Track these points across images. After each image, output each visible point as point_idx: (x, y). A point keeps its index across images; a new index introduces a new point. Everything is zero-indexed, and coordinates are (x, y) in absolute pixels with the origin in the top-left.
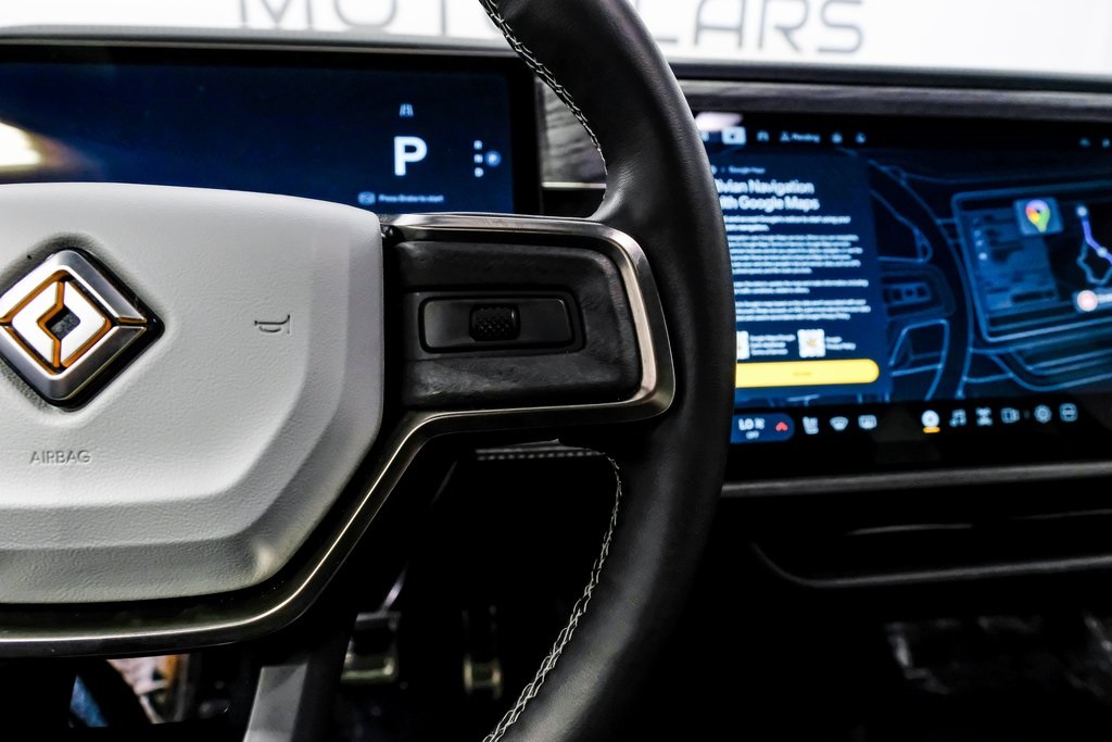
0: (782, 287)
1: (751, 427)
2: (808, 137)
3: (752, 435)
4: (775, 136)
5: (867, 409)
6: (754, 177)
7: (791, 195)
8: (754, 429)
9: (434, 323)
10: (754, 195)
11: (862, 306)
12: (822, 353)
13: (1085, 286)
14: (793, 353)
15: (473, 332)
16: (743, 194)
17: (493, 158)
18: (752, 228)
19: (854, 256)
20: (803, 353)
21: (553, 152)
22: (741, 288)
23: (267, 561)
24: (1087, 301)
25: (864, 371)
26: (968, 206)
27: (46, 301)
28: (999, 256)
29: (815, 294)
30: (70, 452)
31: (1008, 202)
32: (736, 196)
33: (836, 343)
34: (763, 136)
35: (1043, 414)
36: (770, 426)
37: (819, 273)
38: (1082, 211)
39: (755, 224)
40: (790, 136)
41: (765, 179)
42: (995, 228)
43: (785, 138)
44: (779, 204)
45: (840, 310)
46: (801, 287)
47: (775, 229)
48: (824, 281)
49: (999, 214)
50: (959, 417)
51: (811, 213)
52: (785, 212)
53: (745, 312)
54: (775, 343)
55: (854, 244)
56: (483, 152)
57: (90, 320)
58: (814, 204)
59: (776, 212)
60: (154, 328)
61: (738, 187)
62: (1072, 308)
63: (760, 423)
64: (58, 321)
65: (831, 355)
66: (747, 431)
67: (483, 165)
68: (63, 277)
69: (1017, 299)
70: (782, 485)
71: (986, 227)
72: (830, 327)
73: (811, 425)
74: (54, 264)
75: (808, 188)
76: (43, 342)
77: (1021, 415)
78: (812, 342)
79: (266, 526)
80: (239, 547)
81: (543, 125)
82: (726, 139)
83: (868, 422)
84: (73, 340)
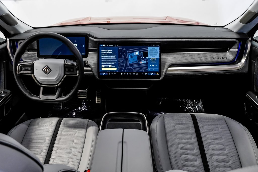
0: (108, 61)
1: (104, 74)
2: (112, 45)
4: (108, 45)
5: (115, 73)
6: (106, 50)
7: (110, 51)
9: (66, 69)
10: (106, 52)
11: (116, 63)
13: (141, 61)
14: (108, 67)
15: (68, 70)
17: (83, 46)
19: (115, 58)
21: (89, 45)
22: (102, 61)
23: (57, 83)
24: (141, 63)
25: (115, 69)
26: (129, 52)
27: (46, 69)
28: (131, 58)
29: (111, 61)
30: (47, 77)
31: (133, 52)
32: (104, 52)
33: (113, 66)
34: (107, 45)
35: (134, 74)
36: (106, 74)
37: (112, 59)
38: (142, 53)
39: (106, 54)
41: (107, 50)
42: (132, 55)
43: (110, 45)
44: (108, 52)
45: (113, 63)
46: (110, 61)
47: (108, 55)
48: (112, 60)
49: (132, 53)
50: (125, 74)
51: (112, 53)
52: (109, 53)
53: (102, 63)
54: (107, 66)
55: (116, 56)
56: (82, 45)
57: (48, 70)
58: (112, 52)
59: (108, 53)
60: (51, 70)
61: (104, 51)
62: (139, 63)
63: (105, 73)
64: (47, 70)
65: (112, 67)
67: (82, 47)
68: (46, 68)
69: (133, 62)
71: (130, 55)
72: (112, 65)
73: (109, 74)
74: (46, 67)
75: (111, 51)
76: (46, 71)
77: (132, 74)
78: (110, 66)
79: (57, 81)
80: (56, 82)
81: (88, 42)
82: (103, 46)
83: (115, 74)
84: (47, 71)
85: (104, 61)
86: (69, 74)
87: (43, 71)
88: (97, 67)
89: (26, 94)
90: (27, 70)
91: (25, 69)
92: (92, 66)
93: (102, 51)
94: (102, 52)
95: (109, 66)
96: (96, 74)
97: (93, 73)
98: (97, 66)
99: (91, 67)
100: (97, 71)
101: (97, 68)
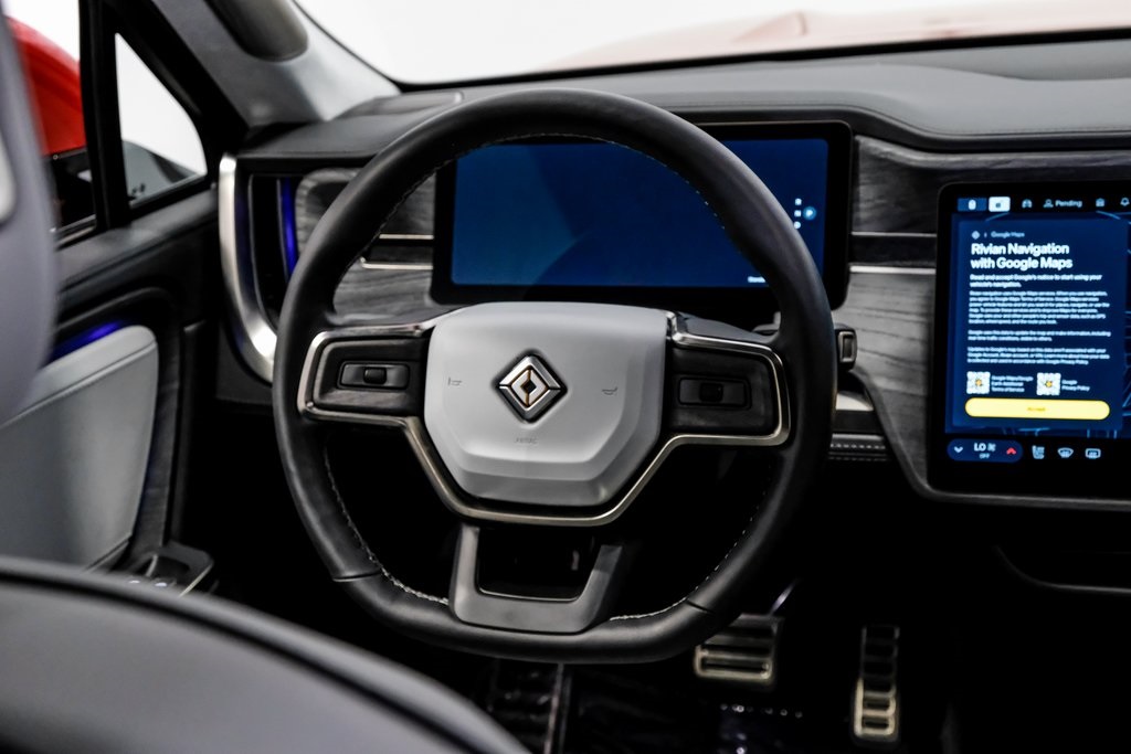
0: (1026, 336)
1: (984, 449)
2: (1071, 203)
3: (983, 456)
4: (1038, 204)
5: (1093, 444)
6: (1013, 240)
7: (1046, 256)
8: (986, 451)
9: (686, 389)
10: (1013, 257)
11: (1102, 354)
12: (1056, 392)
14: (1030, 392)
15: (701, 397)
16: (1002, 255)
17: (809, 213)
18: (1005, 285)
19: (1101, 310)
20: (1039, 392)
21: (862, 205)
23: (604, 494)
25: (1097, 410)
27: (524, 378)
29: (1057, 342)
30: (530, 439)
32: (995, 257)
33: (1072, 385)
34: (1027, 203)
36: (1000, 450)
37: (1064, 324)
39: (1009, 281)
40: (1053, 203)
41: (1023, 242)
43: (1048, 204)
44: (1034, 264)
45: (1079, 357)
46: (1044, 336)
47: (1026, 286)
48: (1067, 332)
51: (1065, 271)
52: (1039, 271)
54: (1014, 383)
55: (1102, 299)
56: (801, 208)
57: (540, 387)
58: (1068, 264)
59: (1030, 271)
60: (563, 390)
61: (997, 250)
63: (992, 447)
64: (528, 387)
65: (1065, 395)
66: (980, 452)
67: (801, 219)
68: (530, 368)
70: (1008, 498)
72: (1067, 372)
73: (1038, 452)
74: (527, 362)
75: (1065, 249)
76: (522, 395)
78: (1049, 383)
79: (604, 477)
80: (593, 485)
81: (855, 183)
82: (992, 208)
83: (1093, 454)
84: (534, 394)
85: (992, 336)
86: (702, 423)
87: (503, 394)
88: (920, 391)
89: (348, 572)
90: (377, 383)
91: (360, 374)
92: (881, 383)
93: (977, 248)
94: (977, 257)
95: (1034, 384)
96: (910, 451)
97: (886, 442)
98: (920, 378)
99: (875, 389)
100: (920, 422)
101: (921, 403)
